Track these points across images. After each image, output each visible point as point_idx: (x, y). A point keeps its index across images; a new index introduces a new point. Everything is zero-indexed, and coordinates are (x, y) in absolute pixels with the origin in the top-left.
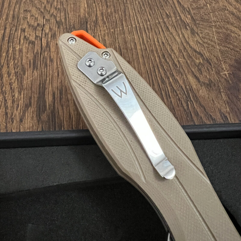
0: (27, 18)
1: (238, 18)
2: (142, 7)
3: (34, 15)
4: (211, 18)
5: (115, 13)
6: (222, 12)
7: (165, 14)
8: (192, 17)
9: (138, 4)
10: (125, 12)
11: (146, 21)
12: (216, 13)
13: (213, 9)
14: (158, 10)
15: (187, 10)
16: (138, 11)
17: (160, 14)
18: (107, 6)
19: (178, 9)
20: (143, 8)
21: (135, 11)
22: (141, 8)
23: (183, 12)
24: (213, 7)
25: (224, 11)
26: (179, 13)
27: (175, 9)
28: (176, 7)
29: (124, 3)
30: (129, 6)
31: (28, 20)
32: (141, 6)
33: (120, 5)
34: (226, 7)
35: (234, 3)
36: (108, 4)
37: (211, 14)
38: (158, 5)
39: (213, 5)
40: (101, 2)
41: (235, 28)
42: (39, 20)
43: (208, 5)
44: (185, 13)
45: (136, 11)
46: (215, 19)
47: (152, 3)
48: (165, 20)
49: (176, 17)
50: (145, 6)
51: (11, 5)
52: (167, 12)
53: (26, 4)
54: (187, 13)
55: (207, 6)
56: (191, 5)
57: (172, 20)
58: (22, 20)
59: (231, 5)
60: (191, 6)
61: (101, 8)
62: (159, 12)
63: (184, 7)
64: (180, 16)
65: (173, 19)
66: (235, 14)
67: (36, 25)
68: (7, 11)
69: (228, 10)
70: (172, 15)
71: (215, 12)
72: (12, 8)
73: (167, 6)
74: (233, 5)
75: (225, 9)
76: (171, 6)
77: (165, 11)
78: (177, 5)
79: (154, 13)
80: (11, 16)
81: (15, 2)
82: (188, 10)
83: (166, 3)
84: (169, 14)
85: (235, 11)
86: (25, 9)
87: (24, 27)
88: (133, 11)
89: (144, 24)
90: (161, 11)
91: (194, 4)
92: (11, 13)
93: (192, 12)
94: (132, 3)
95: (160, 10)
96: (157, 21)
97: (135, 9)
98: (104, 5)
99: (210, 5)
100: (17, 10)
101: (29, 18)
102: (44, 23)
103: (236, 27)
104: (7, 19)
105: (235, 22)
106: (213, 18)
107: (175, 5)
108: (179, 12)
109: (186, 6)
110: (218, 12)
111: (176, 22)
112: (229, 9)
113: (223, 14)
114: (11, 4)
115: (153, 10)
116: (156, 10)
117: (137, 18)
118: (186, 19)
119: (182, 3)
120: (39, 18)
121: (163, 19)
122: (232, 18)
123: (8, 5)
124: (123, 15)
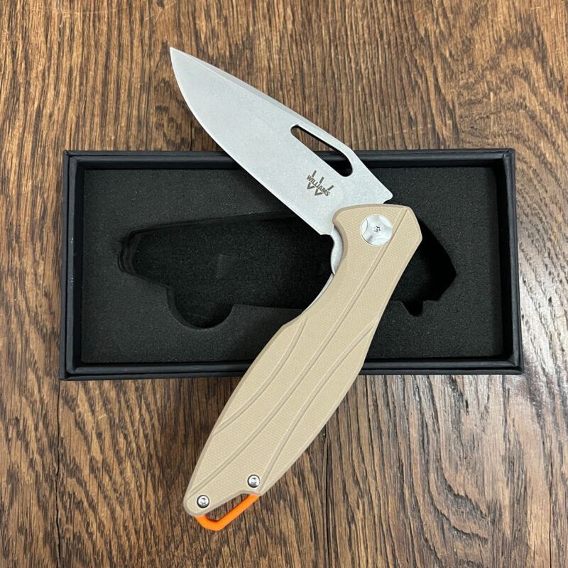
0: (163, 126)
1: (538, 127)
2: (368, 100)
3: (175, 118)
4: (490, 126)
5: (318, 113)
6: (513, 113)
7: (406, 116)
8: (455, 125)
9: (361, 93)
10: (335, 111)
11: (371, 133)
12: (503, 114)
13: (499, 106)
14: (395, 107)
15: (449, 107)
16: (360, 110)
17: (397, 117)
18: (304, 98)
19: (433, 104)
20: (369, 103)
21: (353, 109)
22: (365, 102)
23: (441, 113)
24: (500, 100)
25: (518, 110)
26: (432, 115)
27: (427, 104)
28: (429, 101)
29: (335, 90)
30: (344, 97)
31: (166, 131)
32: (365, 98)
33: (327, 94)
34: (524, 99)
35: (542, 90)
36: (307, 91)
37: (492, 117)
38: (397, 95)
39: (502, 95)
40: (294, 88)
41: (528, 151)
42: (183, 130)
43: (492, 94)
44: (445, 116)
45: (356, 109)
46: (496, 129)
47: (387, 89)
48: (404, 131)
49: (425, 124)
50: (374, 98)
51: (132, 95)
52: (412, 113)
53: (158, 91)
54: (447, 115)
55: (490, 99)
56: (460, 94)
57: (417, 130)
58: (154, 129)
59: (535, 95)
60: (458, 97)
61: (292, 101)
62: (397, 112)
63: (444, 99)
64: (433, 121)
65: (420, 127)
66: (536, 116)
67: (179, 141)
68: (127, 110)
69: (526, 106)
70: (420, 118)
71: (500, 112)
72: (136, 102)
73: (414, 96)
74: (540, 93)
75: (522, 104)
76: (422, 97)
77: (408, 110)
78: (432, 96)
79: (387, 115)
80: (134, 120)
81: (139, 87)
82: (451, 107)
83: (414, 91)
84: (413, 118)
85: (538, 108)
86: (157, 105)
87: (160, 147)
88: (351, 110)
89: (366, 140)
90: (401, 110)
91: (465, 93)
92: (135, 113)
93: (458, 112)
94: (350, 91)
95: (400, 107)
96: (390, 134)
97: (353, 105)
98: (298, 95)
99: (496, 94)
100: (143, 106)
101: (166, 124)
102: (193, 137)
103: (529, 148)
104: (128, 127)
105: (530, 137)
106: (493, 127)
107: (428, 95)
108: (434, 112)
109: (448, 98)
110: (506, 114)
111: (423, 134)
112: (528, 105)
113: (514, 116)
114: (133, 92)
115: (386, 107)
116: (392, 107)
117: (355, 125)
118: (444, 128)
119: (443, 91)
120: (183, 125)
121: (401, 129)
122: (528, 127)
123: (126, 94)
124: (331, 118)
